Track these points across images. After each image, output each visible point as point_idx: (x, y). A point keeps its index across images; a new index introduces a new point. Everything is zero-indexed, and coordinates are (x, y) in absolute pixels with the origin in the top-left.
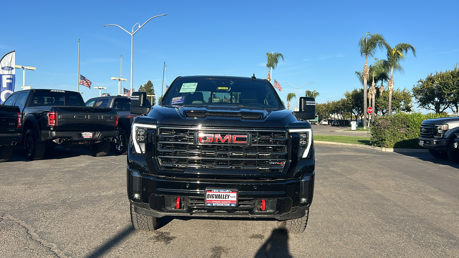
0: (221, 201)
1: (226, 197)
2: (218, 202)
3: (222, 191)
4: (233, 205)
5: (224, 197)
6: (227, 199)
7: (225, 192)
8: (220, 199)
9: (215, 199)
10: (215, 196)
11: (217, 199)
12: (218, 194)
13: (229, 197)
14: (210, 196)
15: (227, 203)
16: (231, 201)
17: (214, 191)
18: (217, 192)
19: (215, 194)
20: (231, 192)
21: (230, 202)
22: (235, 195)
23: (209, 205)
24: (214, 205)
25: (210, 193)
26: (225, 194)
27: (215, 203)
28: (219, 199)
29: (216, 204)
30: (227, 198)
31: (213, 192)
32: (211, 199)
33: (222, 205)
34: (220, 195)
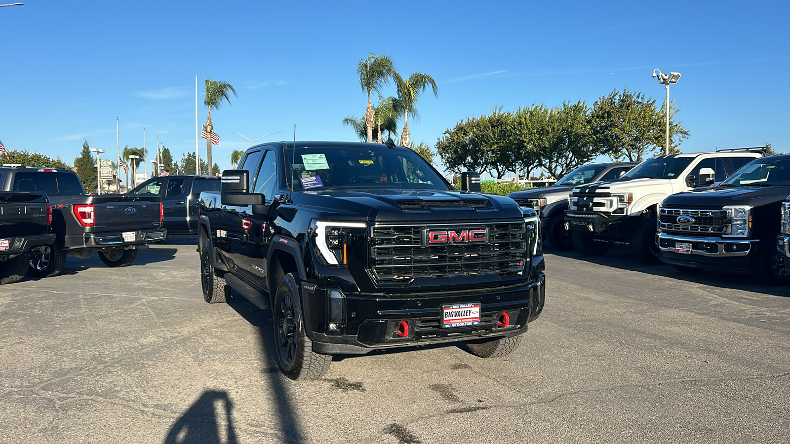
0: (461, 319)
1: (467, 313)
2: (457, 321)
3: (463, 306)
4: (475, 323)
5: (465, 314)
6: (468, 317)
7: (466, 306)
8: (461, 317)
9: (454, 318)
10: (454, 314)
11: (457, 318)
12: (458, 310)
13: (471, 313)
14: (448, 315)
15: (469, 321)
16: (473, 318)
17: (454, 307)
18: (456, 308)
19: (454, 310)
20: (473, 306)
21: (471, 320)
22: (477, 309)
23: (447, 326)
24: (453, 326)
25: (448, 311)
26: (466, 310)
27: (454, 323)
28: (459, 318)
29: (456, 324)
30: (468, 314)
31: (453, 309)
32: (450, 318)
33: (463, 324)
34: (459, 312)
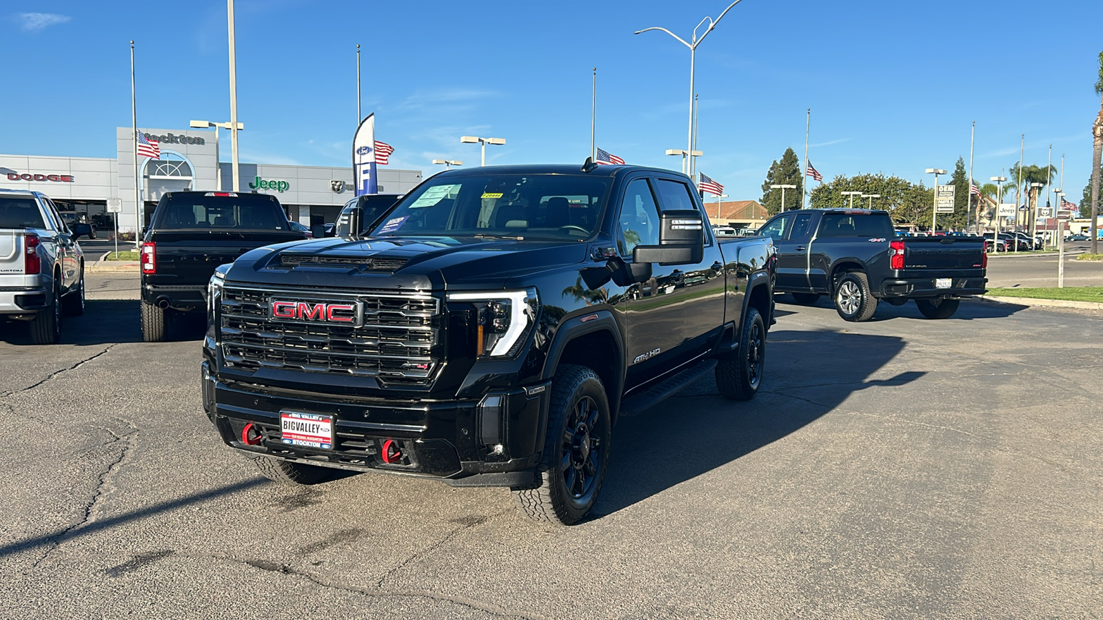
0: (307, 436)
1: (313, 429)
2: (301, 437)
3: (307, 417)
4: (325, 447)
5: (311, 430)
6: (315, 434)
7: (311, 418)
8: (305, 433)
9: (295, 431)
10: (295, 425)
11: (299, 432)
12: (299, 421)
13: (319, 429)
14: (288, 425)
15: (316, 441)
16: (324, 438)
17: (294, 415)
18: (297, 418)
19: (295, 421)
20: (321, 419)
21: (321, 440)
22: (328, 426)
23: (286, 442)
24: (294, 442)
25: (288, 420)
26: (312, 423)
27: (296, 439)
28: (302, 433)
29: (298, 441)
30: (315, 430)
31: (292, 417)
32: (291, 431)
33: (307, 444)
34: (302, 424)
